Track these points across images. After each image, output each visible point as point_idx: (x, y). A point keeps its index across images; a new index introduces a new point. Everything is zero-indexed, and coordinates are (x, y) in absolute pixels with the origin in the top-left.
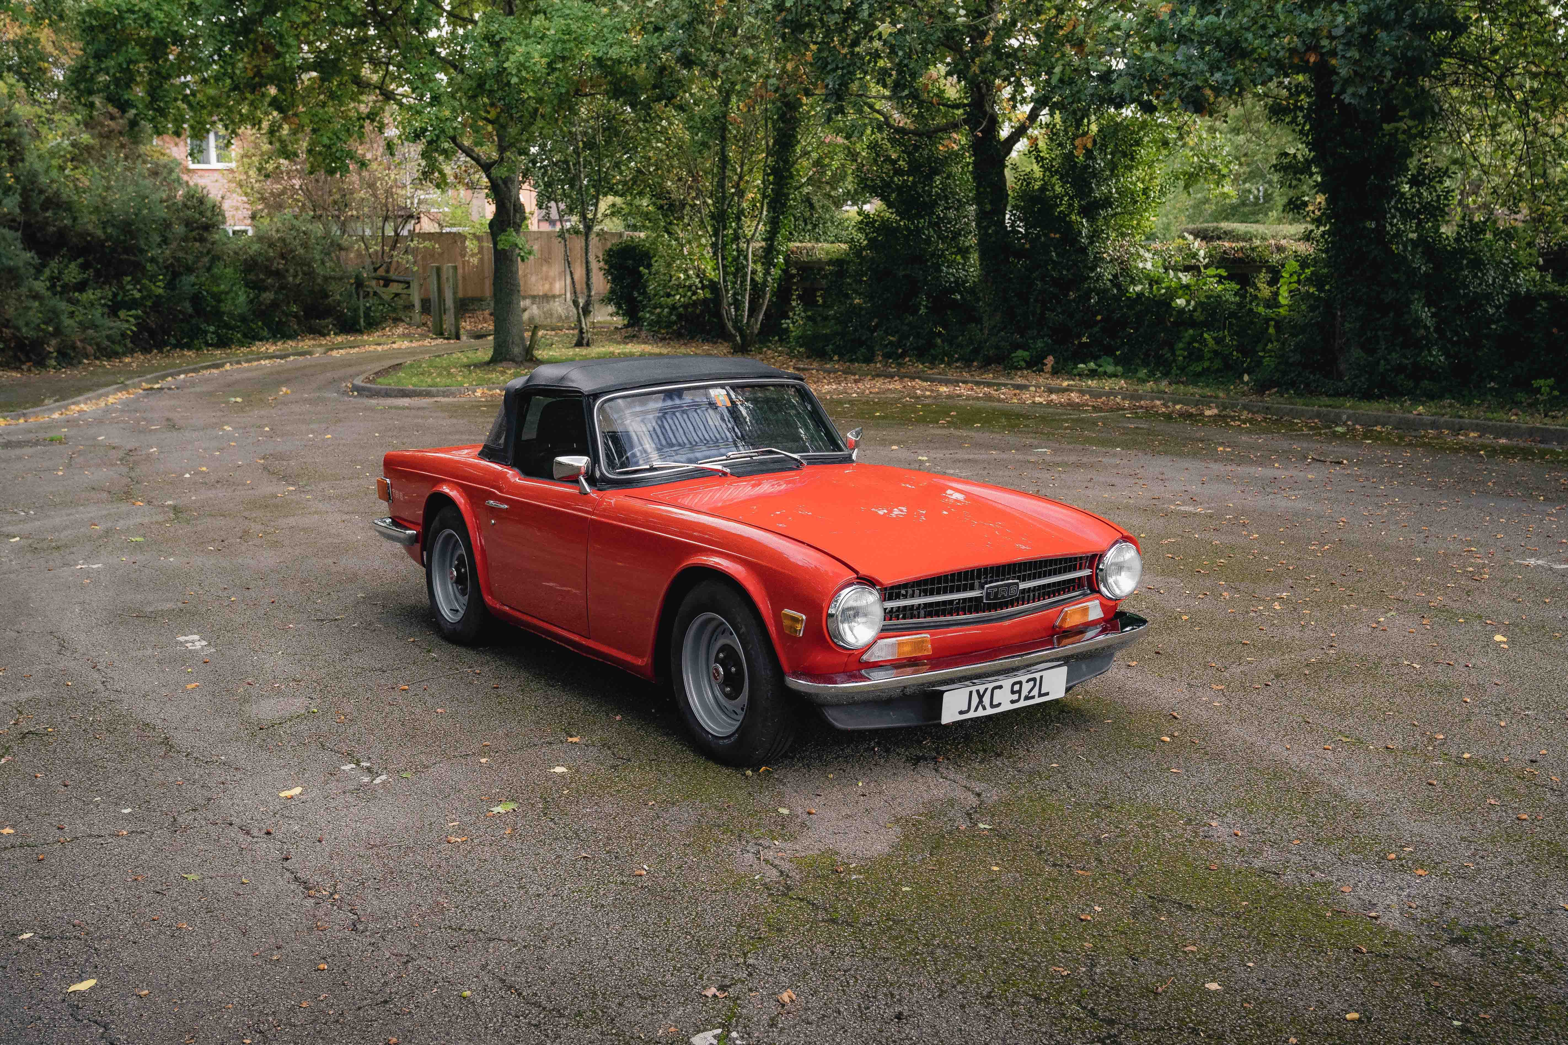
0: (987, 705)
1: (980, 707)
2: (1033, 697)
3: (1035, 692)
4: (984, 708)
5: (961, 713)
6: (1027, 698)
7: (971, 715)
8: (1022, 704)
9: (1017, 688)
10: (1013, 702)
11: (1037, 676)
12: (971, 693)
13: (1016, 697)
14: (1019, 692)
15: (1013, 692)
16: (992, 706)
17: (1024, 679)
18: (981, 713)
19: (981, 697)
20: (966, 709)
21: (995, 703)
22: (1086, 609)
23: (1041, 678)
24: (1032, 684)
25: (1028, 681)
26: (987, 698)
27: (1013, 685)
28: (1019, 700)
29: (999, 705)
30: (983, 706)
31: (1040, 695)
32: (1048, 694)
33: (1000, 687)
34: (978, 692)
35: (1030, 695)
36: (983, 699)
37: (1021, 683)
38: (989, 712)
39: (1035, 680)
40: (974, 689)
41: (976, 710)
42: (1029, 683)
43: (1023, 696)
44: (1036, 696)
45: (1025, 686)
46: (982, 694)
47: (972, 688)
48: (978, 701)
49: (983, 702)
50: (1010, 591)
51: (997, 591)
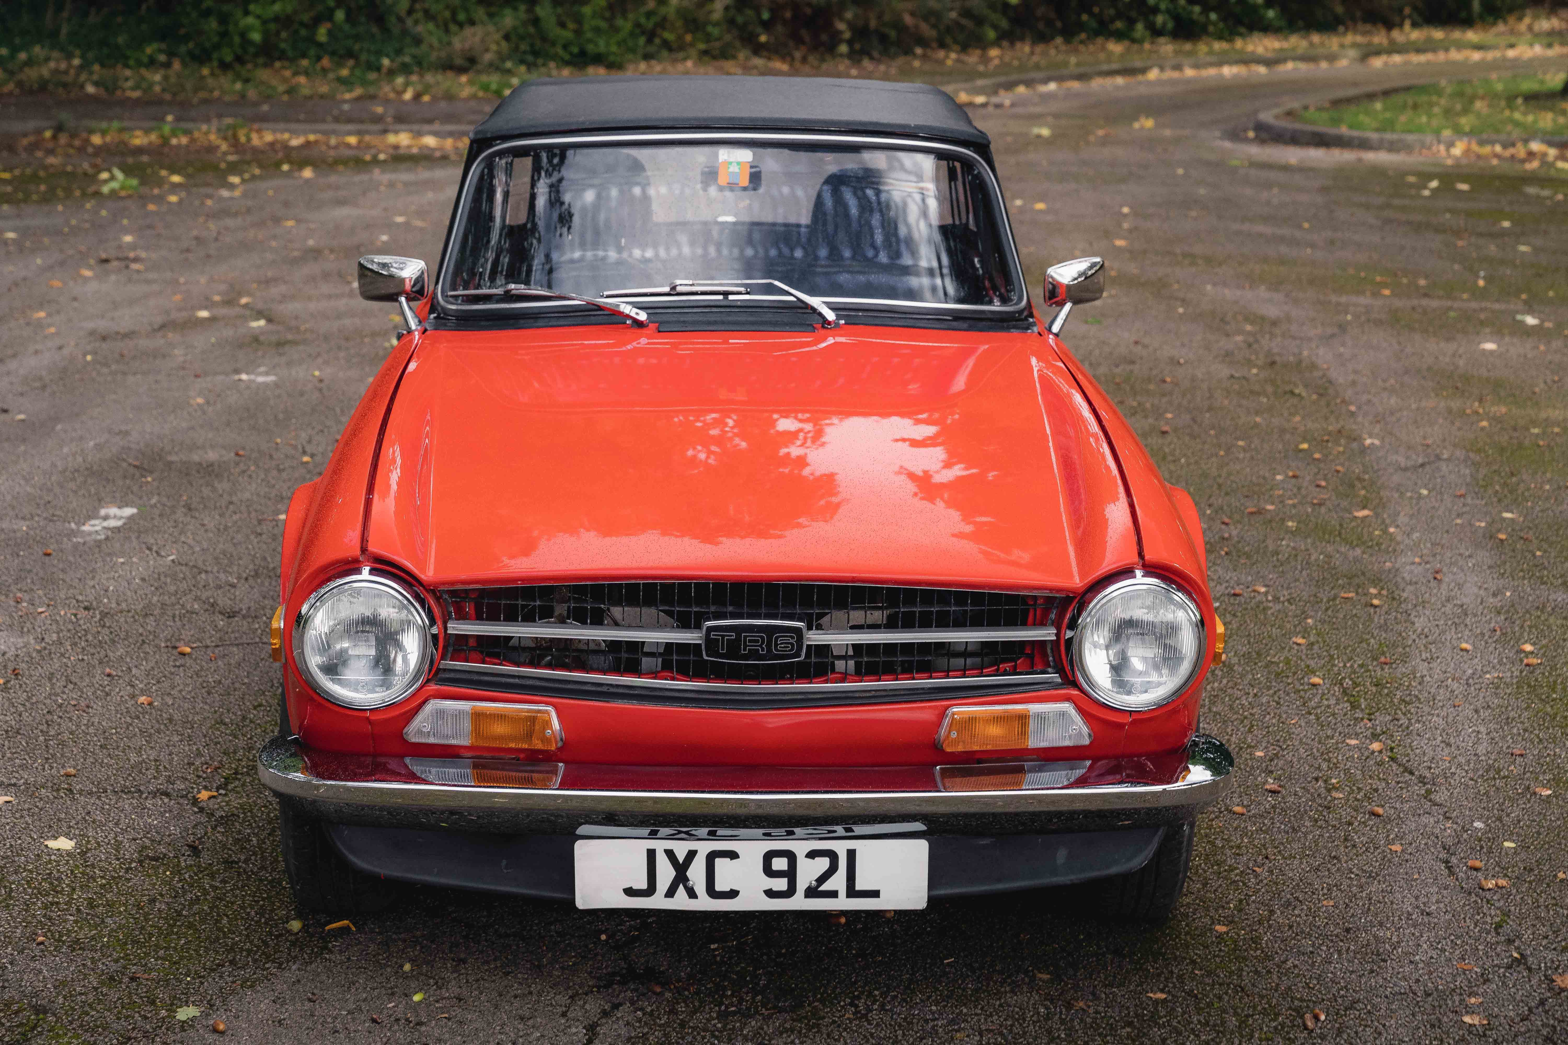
0: (700, 887)
1: (681, 889)
2: (834, 894)
3: (838, 882)
4: (692, 894)
5: (630, 892)
6: (812, 892)
7: (658, 902)
8: (798, 902)
9: (779, 864)
10: (771, 894)
11: (841, 847)
12: (651, 854)
13: (781, 884)
14: (791, 874)
15: (769, 872)
16: (712, 892)
17: (800, 848)
18: (681, 902)
19: (681, 869)
20: (643, 885)
21: (719, 887)
22: (1023, 718)
23: (851, 855)
24: (823, 863)
25: (812, 855)
26: (697, 873)
27: (769, 857)
28: (790, 892)
29: (733, 894)
30: (686, 887)
31: (852, 892)
32: (875, 894)
33: (733, 855)
34: (670, 854)
35: (824, 887)
36: (688, 874)
37: (790, 856)
38: (704, 903)
39: (832, 855)
40: (659, 846)
41: (670, 894)
42: (816, 859)
43: (802, 886)
44: (843, 892)
45: (804, 865)
46: (681, 862)
47: (652, 844)
48: (672, 874)
49: (687, 880)
50: (776, 645)
51: (738, 639)
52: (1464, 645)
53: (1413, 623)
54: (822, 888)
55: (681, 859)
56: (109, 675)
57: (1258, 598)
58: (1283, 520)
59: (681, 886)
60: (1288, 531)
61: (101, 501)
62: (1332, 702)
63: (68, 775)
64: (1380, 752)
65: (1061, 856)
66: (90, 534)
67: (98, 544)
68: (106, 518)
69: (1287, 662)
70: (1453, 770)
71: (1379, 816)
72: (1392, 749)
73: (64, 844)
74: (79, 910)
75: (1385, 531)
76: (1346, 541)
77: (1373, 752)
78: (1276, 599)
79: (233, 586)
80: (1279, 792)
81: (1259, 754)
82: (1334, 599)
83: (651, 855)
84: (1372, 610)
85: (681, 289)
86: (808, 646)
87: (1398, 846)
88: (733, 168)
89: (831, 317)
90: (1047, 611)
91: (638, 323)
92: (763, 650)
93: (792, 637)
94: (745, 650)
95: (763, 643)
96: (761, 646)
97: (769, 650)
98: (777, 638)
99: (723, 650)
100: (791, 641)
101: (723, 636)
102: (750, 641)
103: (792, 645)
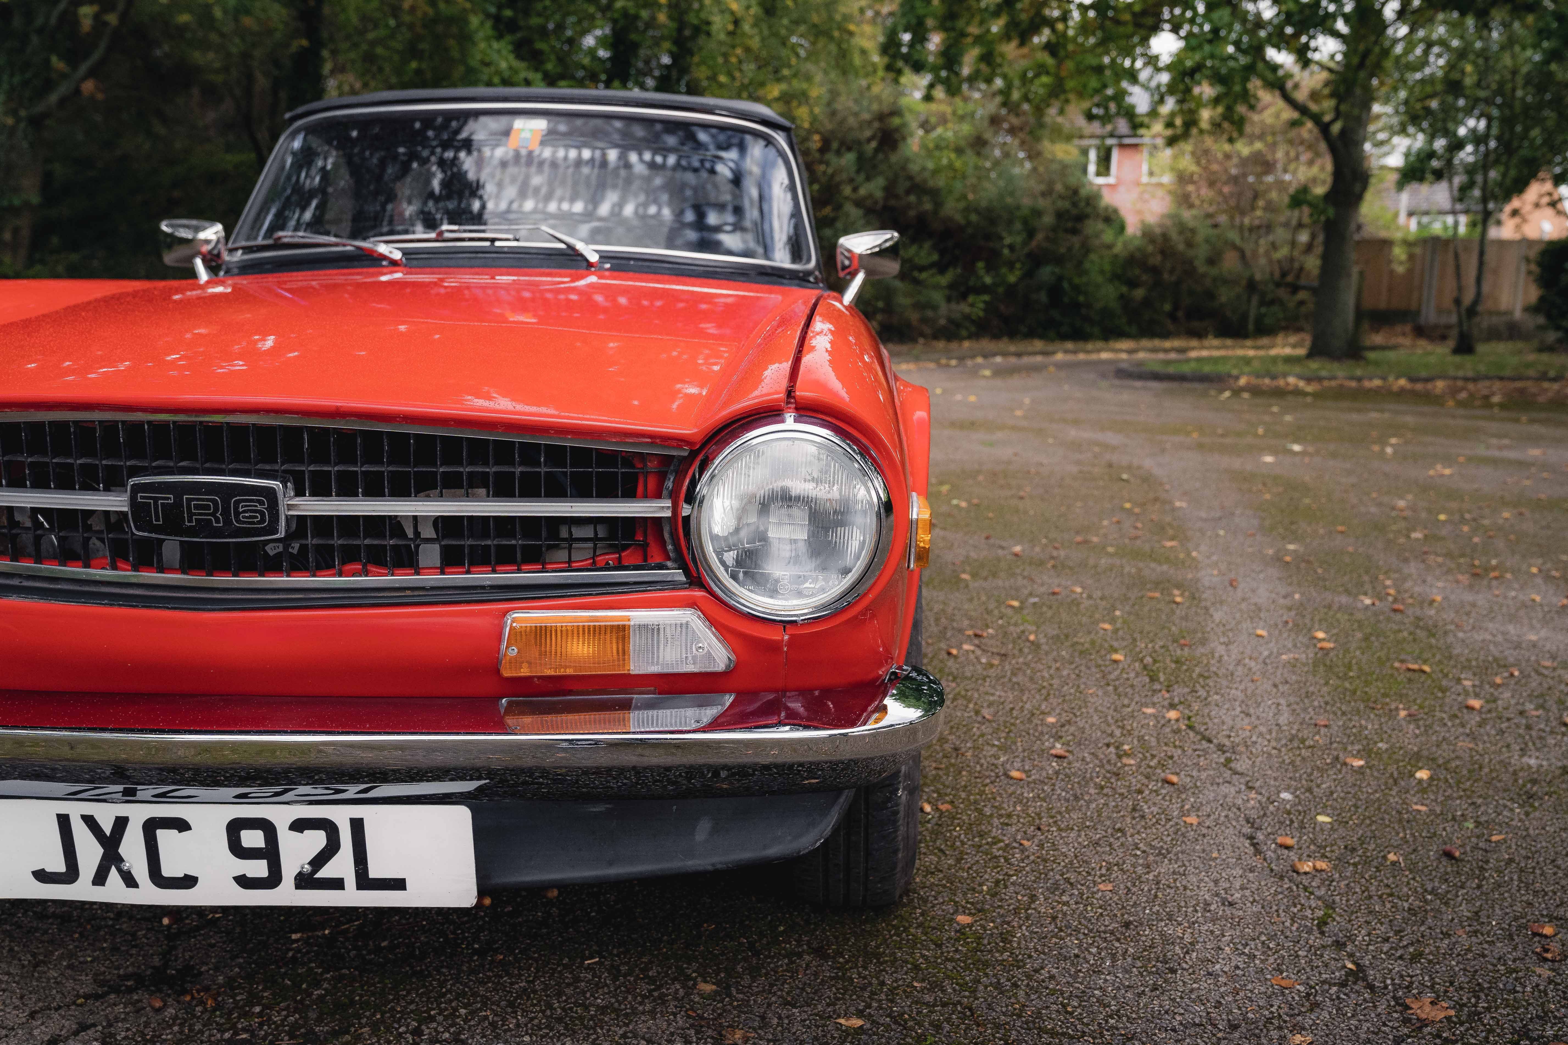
0: (141, 871)
1: (114, 874)
2: (337, 884)
3: (341, 866)
4: (130, 881)
5: (42, 876)
6: (304, 881)
7: (83, 891)
9: (253, 839)
10: (244, 882)
11: (337, 815)
12: (66, 822)
13: (259, 869)
14: (271, 854)
15: (238, 850)
16: (157, 878)
17: (280, 815)
18: (115, 892)
19: (110, 843)
20: (60, 866)
21: (167, 871)
22: (621, 630)
23: (357, 825)
24: (317, 840)
25: (299, 826)
26: (132, 850)
27: (235, 827)
28: (273, 880)
29: (189, 882)
30: (120, 871)
31: (364, 882)
32: (399, 884)
33: (182, 825)
34: (90, 821)
35: (324, 873)
36: (120, 851)
37: (267, 827)
38: (148, 894)
39: (329, 827)
40: (75, 810)
41: (100, 879)
42: (306, 832)
43: (289, 871)
44: (350, 881)
45: (287, 840)
46: (108, 834)
47: (64, 807)
48: (98, 851)
49: (122, 860)
50: (237, 514)
51: (178, 504)
52: (1260, 632)
53: (1212, 616)
54: (320, 875)
55: (107, 829)
57: (1074, 596)
58: (1104, 548)
59: (114, 870)
60: (1108, 554)
62: (1132, 675)
64: (1177, 720)
65: (703, 830)
69: (1093, 642)
70: (1254, 739)
71: (1173, 784)
72: (1189, 718)
75: (1188, 554)
76: (1155, 560)
77: (1169, 721)
78: (1090, 597)
80: (1065, 757)
81: (1051, 720)
82: (1142, 597)
83: (64, 821)
84: (1174, 606)
85: (447, 235)
86: (289, 519)
87: (1192, 819)
88: (526, 135)
89: (594, 258)
90: (662, 477)
91: (394, 263)
92: (218, 521)
93: (261, 503)
94: (190, 521)
95: (216, 509)
96: (213, 514)
97: (227, 522)
98: (237, 503)
99: (157, 520)
100: (259, 508)
101: (156, 500)
102: (197, 507)
103: (262, 514)
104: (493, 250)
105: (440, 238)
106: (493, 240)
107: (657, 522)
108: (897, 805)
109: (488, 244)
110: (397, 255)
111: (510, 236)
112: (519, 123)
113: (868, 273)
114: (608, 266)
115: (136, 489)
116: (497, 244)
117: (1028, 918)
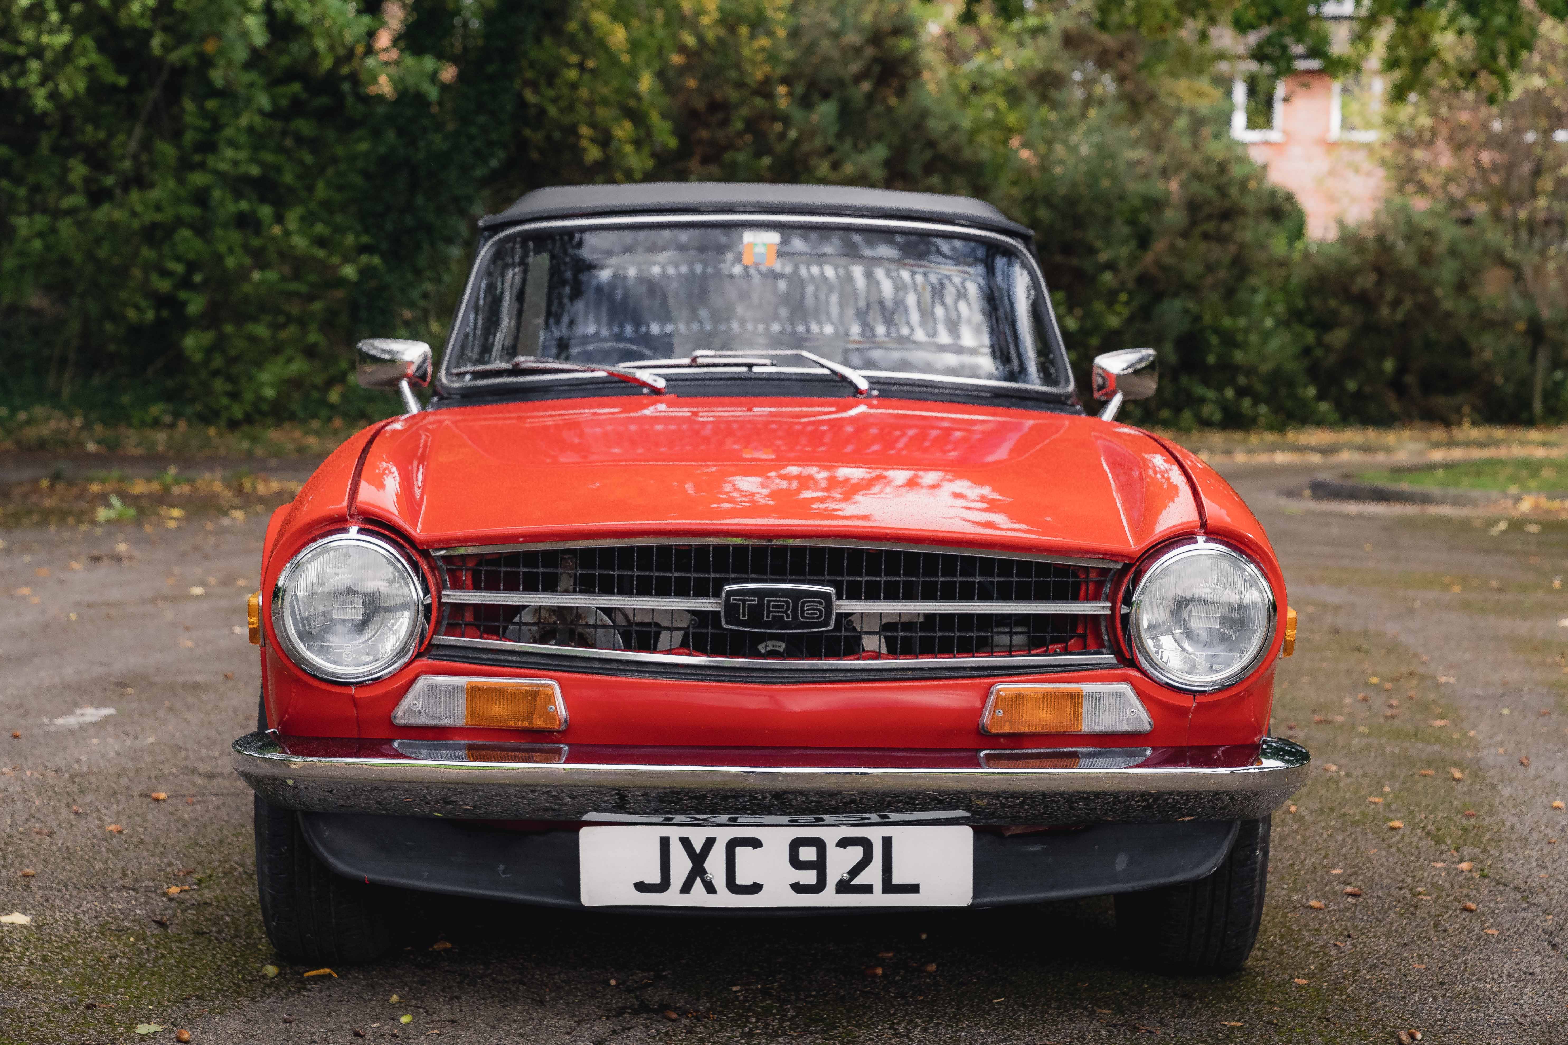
0: (719, 881)
1: (698, 883)
2: (867, 889)
3: (872, 875)
4: (710, 888)
5: (641, 887)
6: (843, 887)
7: (672, 898)
8: (829, 898)
9: (808, 854)
10: (798, 888)
11: (875, 835)
12: (665, 841)
13: (809, 877)
14: (820, 865)
15: (796, 863)
16: (732, 885)
17: (830, 834)
18: (698, 898)
19: (698, 859)
20: (656, 879)
21: (741, 879)
22: (1075, 698)
23: (887, 842)
24: (856, 853)
25: (844, 843)
26: (715, 865)
27: (796, 844)
28: (819, 887)
29: (756, 888)
30: (703, 881)
31: (889, 887)
32: (914, 888)
33: (755, 843)
34: (686, 842)
35: (858, 880)
36: (705, 865)
37: (819, 844)
38: (724, 899)
39: (866, 844)
40: (674, 833)
41: (686, 888)
42: (849, 848)
43: (832, 880)
44: (878, 886)
45: (834, 855)
46: (698, 851)
47: (666, 831)
48: (688, 865)
49: (705, 872)
50: (803, 611)
51: (761, 604)
52: (1557, 803)
53: (1499, 792)
54: (855, 882)
55: (698, 848)
56: (76, 813)
57: (1329, 775)
58: (1353, 727)
59: (698, 880)
60: (1359, 734)
61: (76, 705)
62: (1415, 840)
63: (26, 876)
64: (1470, 871)
65: (1121, 862)
66: (63, 726)
67: (72, 732)
68: (82, 715)
69: (1363, 814)
70: (1551, 883)
71: (1471, 911)
72: (1482, 870)
73: (19, 919)
74: (31, 963)
75: (1465, 734)
76: (1423, 740)
77: (1462, 872)
78: (1348, 775)
79: (216, 758)
80: (1359, 896)
81: (1337, 871)
82: (1413, 775)
83: (665, 843)
84: (1454, 783)
85: (700, 361)
86: (837, 614)
87: (1494, 931)
88: (760, 250)
89: (863, 385)
90: (1100, 585)
91: (656, 391)
92: (788, 617)
93: (821, 603)
94: (768, 617)
95: (788, 608)
96: (785, 612)
97: (795, 617)
98: (803, 603)
99: (744, 616)
100: (819, 607)
101: (744, 601)
102: (774, 606)
103: (820, 611)
104: (750, 376)
105: (694, 364)
106: (750, 366)
107: (1095, 618)
108: (1256, 863)
109: (744, 369)
110: (661, 384)
111: (768, 362)
112: (748, 237)
113: (1125, 394)
114: (876, 393)
115: (730, 593)
116: (756, 369)
117: (1355, 981)
